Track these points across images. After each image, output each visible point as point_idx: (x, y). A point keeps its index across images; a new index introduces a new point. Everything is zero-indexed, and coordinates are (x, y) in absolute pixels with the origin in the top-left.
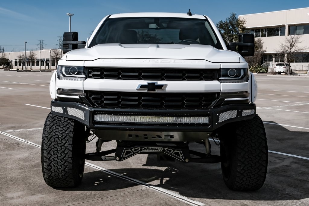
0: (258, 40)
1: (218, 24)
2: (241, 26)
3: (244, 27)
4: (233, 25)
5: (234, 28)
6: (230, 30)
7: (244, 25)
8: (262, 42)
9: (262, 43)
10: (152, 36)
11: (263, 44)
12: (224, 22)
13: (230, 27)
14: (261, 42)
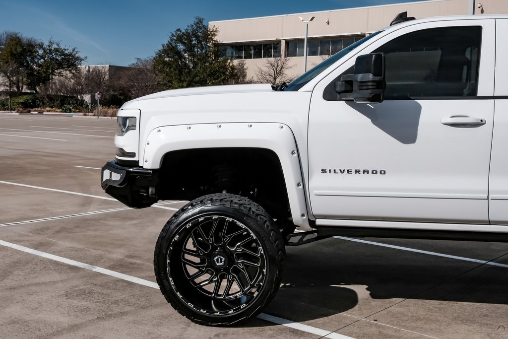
0: (239, 64)
1: (174, 34)
2: (211, 38)
3: (215, 41)
4: (197, 37)
5: (200, 42)
6: (194, 46)
7: (215, 38)
8: (245, 67)
9: (246, 69)
10: (67, 52)
11: (247, 71)
12: (183, 31)
13: (193, 41)
14: (243, 67)
